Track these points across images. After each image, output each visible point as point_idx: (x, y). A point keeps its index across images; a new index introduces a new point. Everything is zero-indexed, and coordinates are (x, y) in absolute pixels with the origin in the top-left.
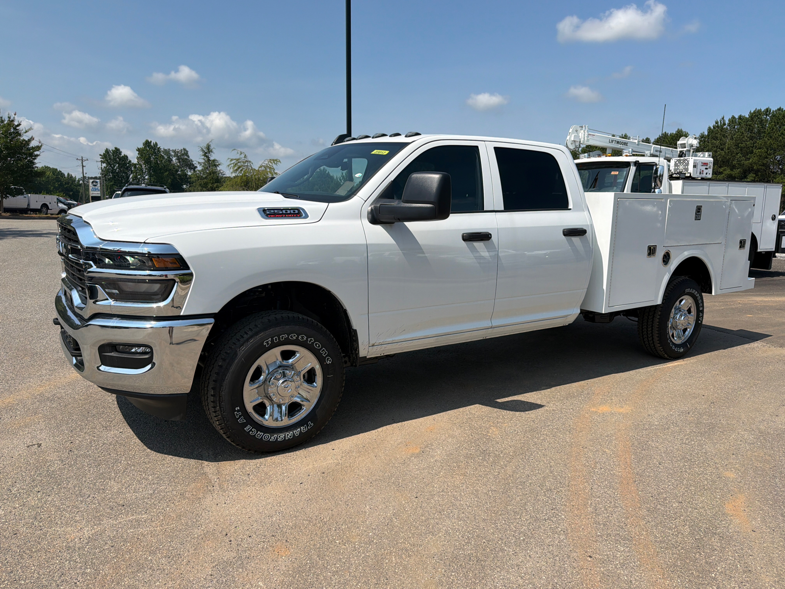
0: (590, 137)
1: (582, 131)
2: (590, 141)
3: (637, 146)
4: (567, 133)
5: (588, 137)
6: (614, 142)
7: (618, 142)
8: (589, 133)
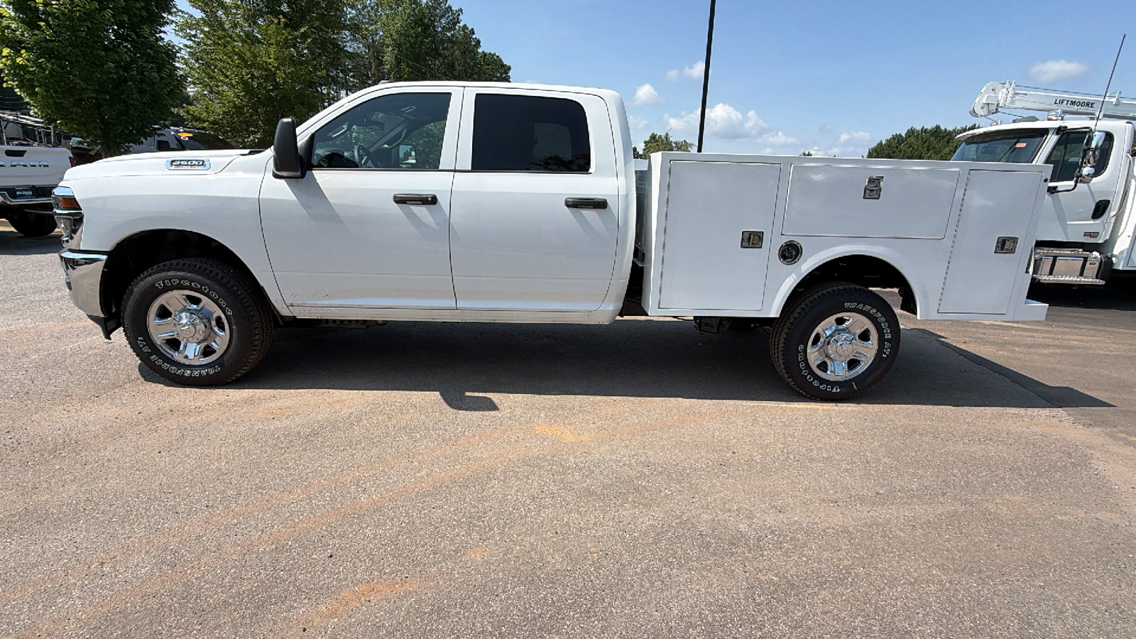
0: (1017, 97)
1: (1004, 90)
2: (1016, 103)
3: (1116, 107)
4: (978, 93)
5: (1013, 97)
6: (1065, 102)
7: (1073, 103)
8: (1016, 92)
